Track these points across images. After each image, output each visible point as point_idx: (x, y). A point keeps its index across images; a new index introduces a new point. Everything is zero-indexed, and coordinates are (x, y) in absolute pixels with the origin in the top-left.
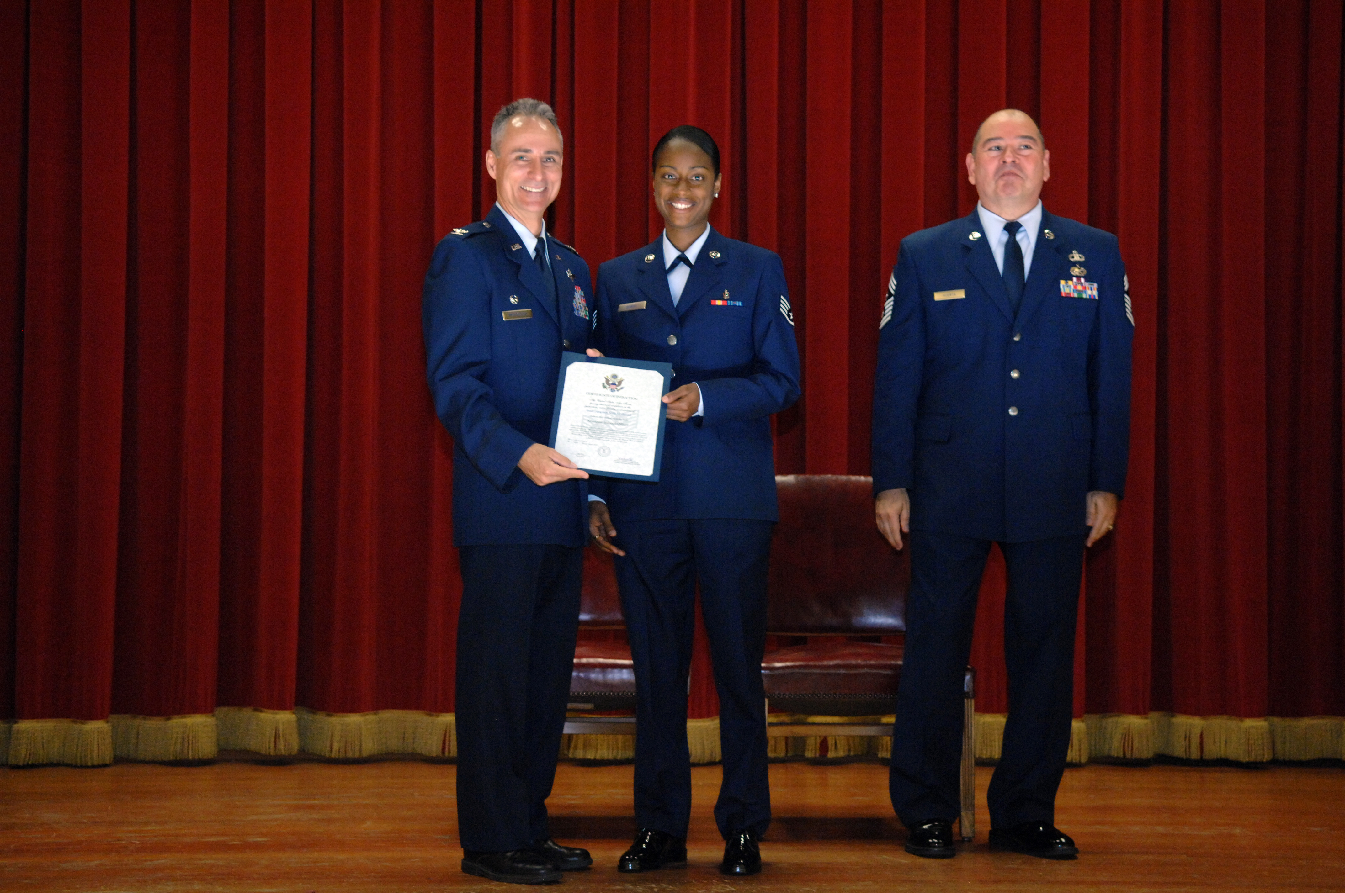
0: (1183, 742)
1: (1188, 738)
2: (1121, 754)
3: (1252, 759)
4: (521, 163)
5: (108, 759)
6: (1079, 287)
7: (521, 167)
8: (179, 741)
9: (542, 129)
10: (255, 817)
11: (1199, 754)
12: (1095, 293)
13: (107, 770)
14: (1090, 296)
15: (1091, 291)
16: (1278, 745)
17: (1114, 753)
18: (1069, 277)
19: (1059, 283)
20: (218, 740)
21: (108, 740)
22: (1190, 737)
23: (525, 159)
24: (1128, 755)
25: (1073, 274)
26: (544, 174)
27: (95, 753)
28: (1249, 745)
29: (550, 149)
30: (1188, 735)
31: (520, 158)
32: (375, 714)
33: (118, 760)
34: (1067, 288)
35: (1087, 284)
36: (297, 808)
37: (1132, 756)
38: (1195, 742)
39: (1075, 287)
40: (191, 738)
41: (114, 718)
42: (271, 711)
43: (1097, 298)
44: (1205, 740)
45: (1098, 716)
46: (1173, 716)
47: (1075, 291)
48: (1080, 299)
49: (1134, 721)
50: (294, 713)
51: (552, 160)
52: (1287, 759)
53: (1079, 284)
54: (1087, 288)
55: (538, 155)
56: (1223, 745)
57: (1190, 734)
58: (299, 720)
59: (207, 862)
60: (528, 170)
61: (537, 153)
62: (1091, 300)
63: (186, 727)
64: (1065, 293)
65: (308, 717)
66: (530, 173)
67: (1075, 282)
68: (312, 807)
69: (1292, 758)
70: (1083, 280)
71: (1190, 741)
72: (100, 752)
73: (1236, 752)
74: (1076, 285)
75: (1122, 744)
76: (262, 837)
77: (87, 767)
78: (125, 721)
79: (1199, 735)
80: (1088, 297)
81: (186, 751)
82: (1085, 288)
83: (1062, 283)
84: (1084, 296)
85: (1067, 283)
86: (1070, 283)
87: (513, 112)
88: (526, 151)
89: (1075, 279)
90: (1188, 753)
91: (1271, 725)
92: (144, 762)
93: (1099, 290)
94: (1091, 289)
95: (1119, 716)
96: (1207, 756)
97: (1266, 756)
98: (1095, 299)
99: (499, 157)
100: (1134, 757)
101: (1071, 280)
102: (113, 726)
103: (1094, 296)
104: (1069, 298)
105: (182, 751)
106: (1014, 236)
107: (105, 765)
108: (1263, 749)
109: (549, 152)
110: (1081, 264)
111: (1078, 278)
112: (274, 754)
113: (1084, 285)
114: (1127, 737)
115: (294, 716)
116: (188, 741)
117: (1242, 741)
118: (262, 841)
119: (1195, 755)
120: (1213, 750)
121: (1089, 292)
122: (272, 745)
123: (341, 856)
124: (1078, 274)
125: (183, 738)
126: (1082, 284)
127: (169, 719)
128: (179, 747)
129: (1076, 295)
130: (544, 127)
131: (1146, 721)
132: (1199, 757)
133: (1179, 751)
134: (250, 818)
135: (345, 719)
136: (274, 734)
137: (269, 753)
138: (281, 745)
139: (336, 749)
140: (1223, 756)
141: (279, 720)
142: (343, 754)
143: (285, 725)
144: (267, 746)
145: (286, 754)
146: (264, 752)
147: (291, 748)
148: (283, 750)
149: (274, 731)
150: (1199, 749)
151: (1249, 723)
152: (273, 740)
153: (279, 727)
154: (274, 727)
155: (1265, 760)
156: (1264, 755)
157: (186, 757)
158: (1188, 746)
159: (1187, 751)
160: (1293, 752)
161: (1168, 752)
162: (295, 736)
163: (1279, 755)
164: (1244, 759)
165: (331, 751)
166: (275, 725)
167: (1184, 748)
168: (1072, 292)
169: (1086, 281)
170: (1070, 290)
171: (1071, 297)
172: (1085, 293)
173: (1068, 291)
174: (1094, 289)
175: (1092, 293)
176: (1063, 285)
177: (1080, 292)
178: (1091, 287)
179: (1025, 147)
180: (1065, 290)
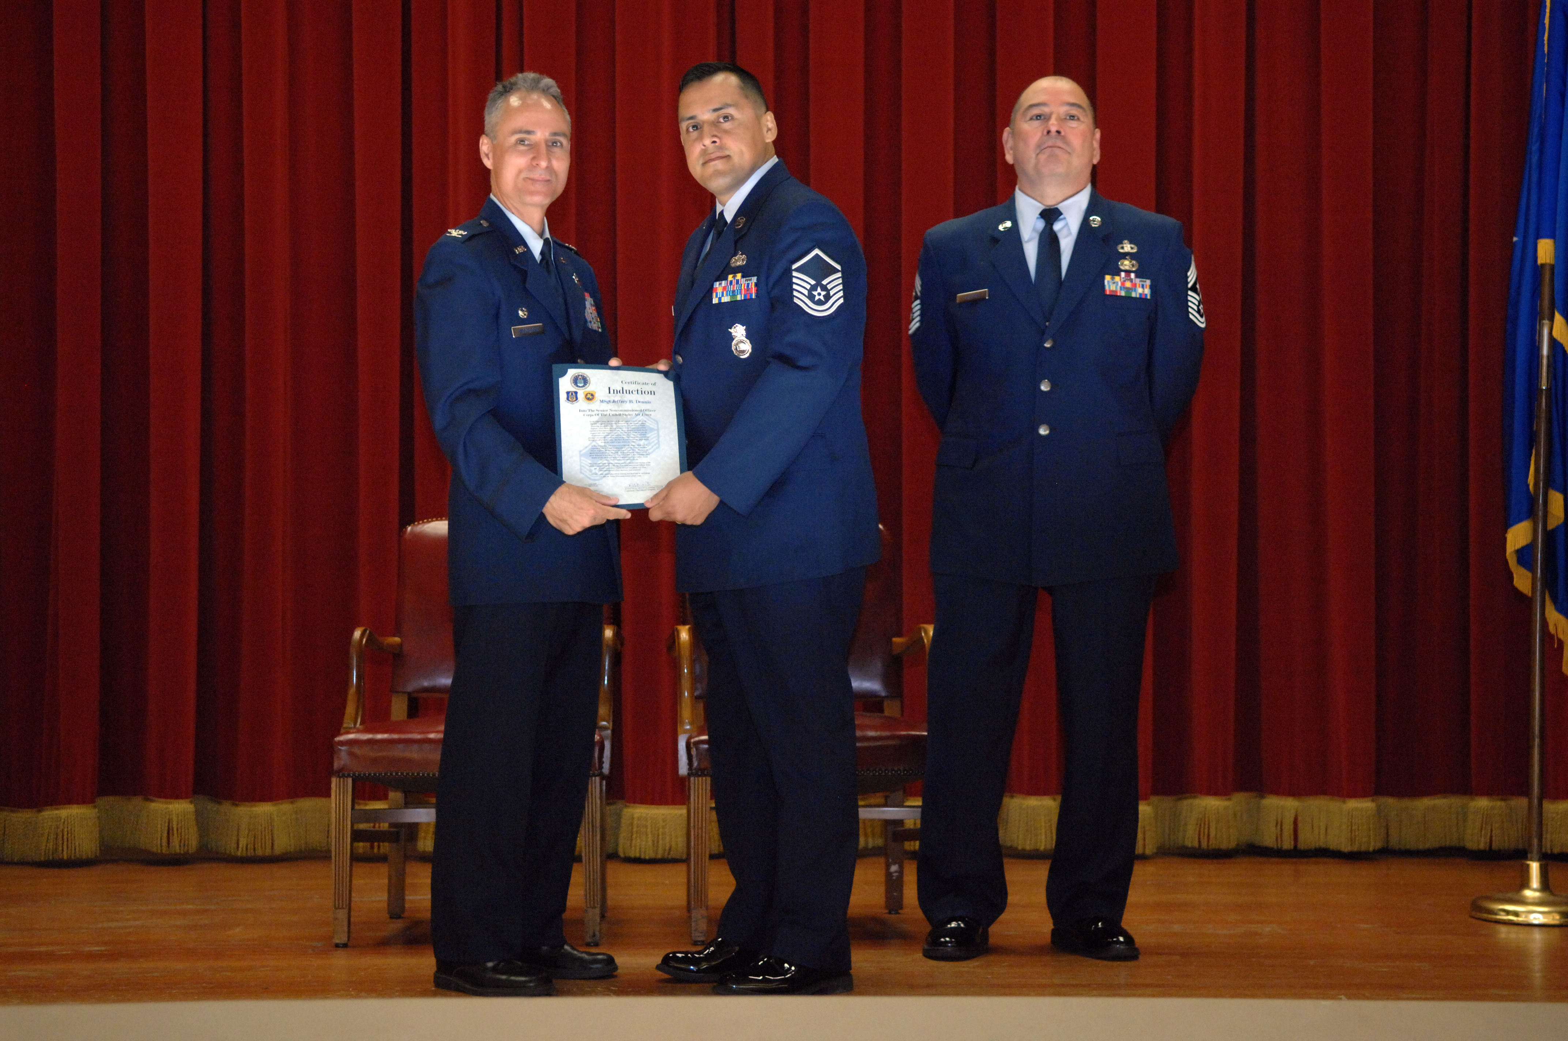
0: (1273, 829)
1: (1280, 824)
2: (1196, 844)
3: (1355, 848)
4: (522, 148)
6: (1128, 284)
7: (523, 154)
8: (52, 837)
9: (544, 108)
11: (1293, 843)
12: (1147, 291)
14: (1140, 294)
15: (1143, 289)
16: (1393, 832)
17: (1188, 843)
18: (1116, 272)
19: (1104, 279)
20: (100, 837)
22: (1282, 822)
23: (526, 142)
24: (1204, 846)
25: (1122, 268)
26: (549, 160)
28: (1351, 831)
29: (557, 131)
30: (1279, 820)
31: (519, 142)
32: (292, 803)
34: (1112, 284)
35: (1138, 281)
37: (1208, 846)
38: (1288, 829)
39: (1123, 283)
40: (66, 833)
42: (164, 800)
43: (1149, 297)
44: (1299, 825)
45: (1171, 798)
46: (1263, 797)
47: (1122, 288)
48: (1128, 298)
49: (1212, 804)
50: (191, 802)
51: (558, 143)
52: (1403, 848)
53: (1128, 280)
54: (1138, 286)
55: (543, 137)
56: (1322, 834)
57: (1282, 819)
58: (197, 813)
60: (530, 155)
61: (541, 135)
62: (1142, 299)
63: (60, 821)
64: (1110, 291)
65: (211, 806)
66: (533, 159)
67: (1123, 278)
69: (1408, 847)
70: (1133, 275)
71: (1281, 826)
73: (1338, 840)
74: (1125, 281)
75: (1198, 832)
79: (1292, 819)
80: (1138, 296)
81: (60, 849)
82: (1135, 285)
83: (1108, 278)
84: (1133, 295)
85: (1113, 279)
86: (1117, 278)
87: (511, 89)
89: (1123, 274)
90: (1279, 843)
91: (1380, 806)
93: (1152, 287)
94: (1143, 287)
95: (1195, 798)
96: (1302, 846)
97: (1374, 844)
98: (1146, 299)
99: (495, 142)
100: (1210, 848)
101: (1119, 275)
103: (1146, 295)
104: (1114, 297)
105: (56, 849)
106: (1052, 224)
108: (1372, 836)
109: (554, 135)
110: (1132, 256)
112: (167, 853)
113: (1134, 282)
114: (1203, 822)
115: (192, 806)
116: (62, 837)
117: (1345, 826)
119: (1287, 844)
120: (1309, 839)
121: (1140, 290)
122: (165, 841)
124: (1127, 268)
125: (57, 834)
126: (1131, 280)
127: (40, 811)
128: (51, 845)
129: (1123, 294)
130: (547, 105)
131: (1227, 803)
132: (1292, 847)
133: (1268, 840)
135: (254, 809)
136: (166, 828)
137: (161, 851)
138: (175, 841)
139: (243, 845)
140: (1323, 846)
141: (172, 811)
142: (252, 851)
143: (180, 818)
144: (159, 842)
145: (182, 852)
146: (154, 850)
147: (188, 845)
148: (178, 847)
149: (167, 825)
150: (1292, 837)
151: (1353, 804)
152: (165, 835)
153: (172, 819)
154: (167, 821)
155: (1371, 849)
156: (1370, 844)
157: (61, 857)
158: (1279, 835)
159: (1279, 840)
160: (1408, 838)
161: (1256, 840)
162: (193, 830)
163: (1394, 842)
164: (1346, 848)
165: (238, 848)
166: (168, 817)
167: (1275, 835)
168: (1119, 289)
169: (1137, 277)
170: (1116, 287)
171: (1117, 296)
172: (1135, 291)
173: (1113, 288)
174: (1146, 285)
175: (1144, 292)
176: (1108, 282)
177: (1128, 290)
178: (1143, 283)
179: (1072, 117)
180: (1110, 287)
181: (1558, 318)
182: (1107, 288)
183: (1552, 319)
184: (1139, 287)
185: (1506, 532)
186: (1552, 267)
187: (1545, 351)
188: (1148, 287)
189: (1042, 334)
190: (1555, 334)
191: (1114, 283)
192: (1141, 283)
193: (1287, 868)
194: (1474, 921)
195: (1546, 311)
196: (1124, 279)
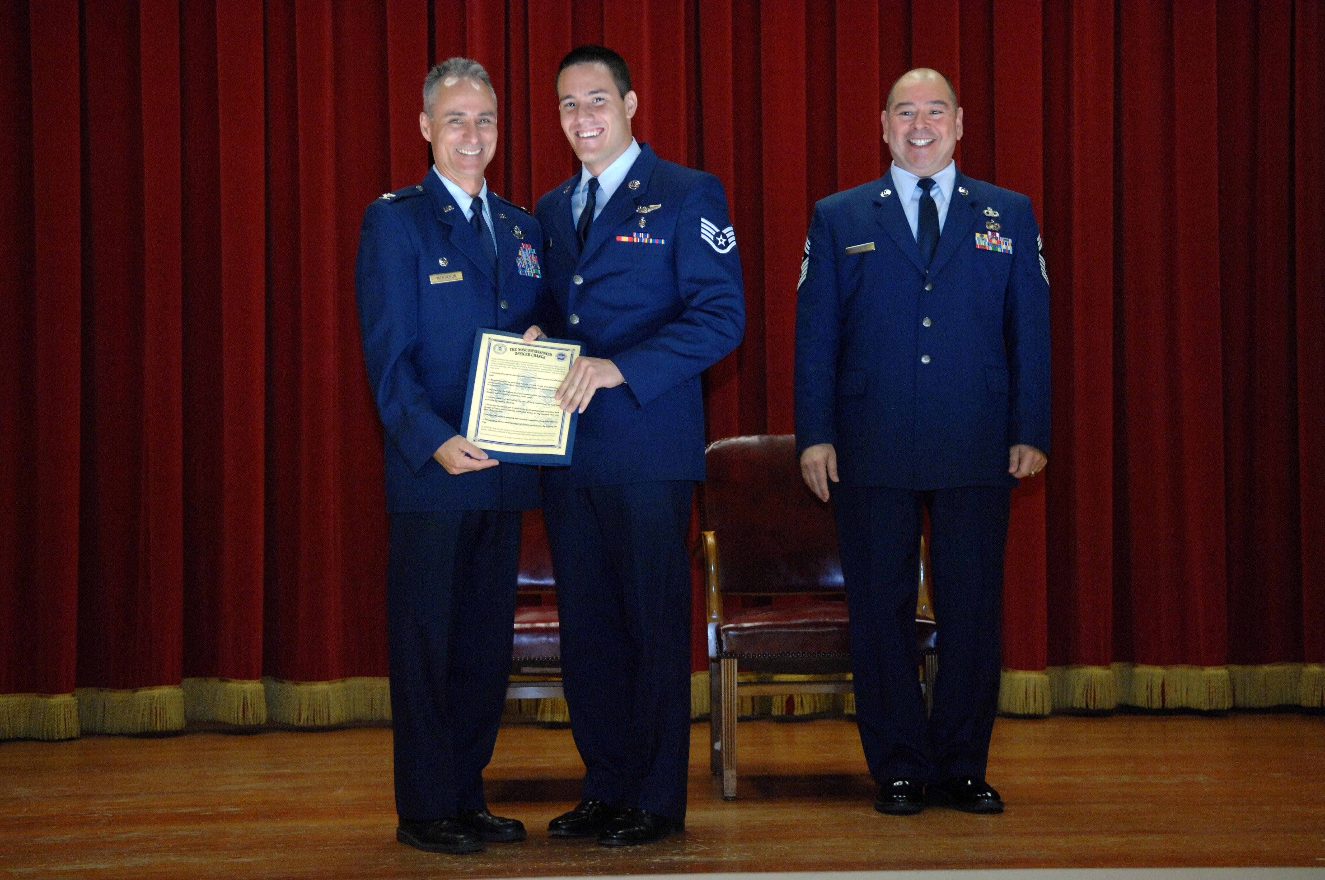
0: (1145, 692)
1: (1150, 688)
2: (1084, 705)
3: (1213, 707)
4: (455, 125)
5: (75, 732)
6: (994, 241)
7: (456, 130)
8: (147, 713)
9: (475, 90)
10: (228, 787)
11: (1161, 704)
12: (1010, 247)
13: (75, 743)
14: (1005, 250)
16: (1238, 693)
17: (1077, 705)
18: (984, 231)
19: (974, 237)
20: (185, 712)
21: (75, 714)
22: (1152, 687)
23: (458, 121)
24: (1091, 707)
25: (988, 228)
26: (479, 137)
27: (62, 727)
28: (1209, 693)
29: (485, 111)
30: (1149, 685)
31: (453, 121)
33: (86, 734)
35: (1002, 239)
36: (267, 777)
37: (1094, 707)
38: (1157, 691)
39: (990, 240)
40: (158, 709)
41: (80, 691)
42: (239, 681)
43: (1011, 253)
44: (1166, 689)
45: (1060, 668)
46: (1134, 666)
47: (990, 244)
48: (994, 253)
49: (1096, 672)
50: (261, 682)
51: (486, 121)
52: (1247, 706)
53: (994, 238)
55: (472, 118)
56: (1184, 694)
57: (1151, 685)
58: (266, 690)
60: (462, 132)
61: (471, 115)
62: (1005, 254)
63: (154, 699)
64: (980, 246)
65: (275, 686)
66: (465, 136)
68: (282, 776)
69: (1252, 706)
70: (998, 235)
72: (67, 726)
73: (1198, 701)
74: (991, 239)
75: (1085, 696)
76: (234, 808)
77: (53, 741)
78: (90, 694)
79: (1160, 683)
80: (1002, 251)
81: (154, 722)
82: (1000, 242)
84: (999, 250)
86: (985, 236)
87: (445, 73)
88: (460, 114)
89: (990, 233)
90: (1150, 704)
91: (1231, 673)
92: (111, 735)
93: (1015, 244)
94: (1006, 244)
95: (1081, 667)
96: (1169, 705)
97: (1227, 703)
98: (1009, 254)
99: (432, 120)
100: (1096, 708)
101: (987, 233)
102: (79, 700)
103: (1009, 251)
104: (984, 251)
105: (151, 722)
106: (929, 191)
107: (71, 739)
108: (1224, 697)
109: (483, 114)
110: (996, 218)
111: (993, 232)
112: (243, 724)
114: (1089, 688)
115: (262, 685)
116: (156, 712)
117: (1203, 689)
118: (235, 811)
119: (1157, 704)
120: (1175, 699)
121: (1004, 247)
122: (241, 715)
123: (314, 824)
124: (993, 229)
125: (151, 710)
126: (997, 239)
127: (136, 691)
128: (146, 719)
129: (991, 249)
130: (477, 87)
131: (1108, 672)
132: (1161, 707)
133: (1141, 701)
134: (221, 788)
135: (313, 687)
136: (242, 703)
137: (238, 723)
138: (249, 715)
139: (305, 718)
140: (1185, 705)
142: (313, 722)
143: (254, 695)
144: (236, 716)
145: (255, 724)
146: (232, 722)
147: (259, 718)
148: (252, 720)
149: (242, 701)
150: (1161, 698)
151: (1209, 671)
152: (241, 709)
153: (246, 697)
154: (242, 698)
155: (1226, 708)
156: (1225, 703)
157: (155, 729)
158: (1149, 697)
159: (1150, 701)
160: (1252, 698)
161: (1130, 702)
162: (263, 705)
163: (1240, 701)
164: (1205, 707)
165: (300, 719)
166: (243, 695)
167: (1146, 698)
168: (987, 245)
169: (1000, 236)
170: (985, 243)
171: (986, 250)
172: (1000, 247)
173: (982, 243)
174: (1009, 243)
175: (1007, 248)
176: (978, 238)
177: (994, 246)
178: (1006, 241)
179: (937, 112)
180: (979, 242)
182: (977, 243)
184: (1003, 244)
188: (1011, 244)
189: (923, 281)
191: (983, 240)
192: (1004, 241)
193: (1156, 724)
196: (991, 237)
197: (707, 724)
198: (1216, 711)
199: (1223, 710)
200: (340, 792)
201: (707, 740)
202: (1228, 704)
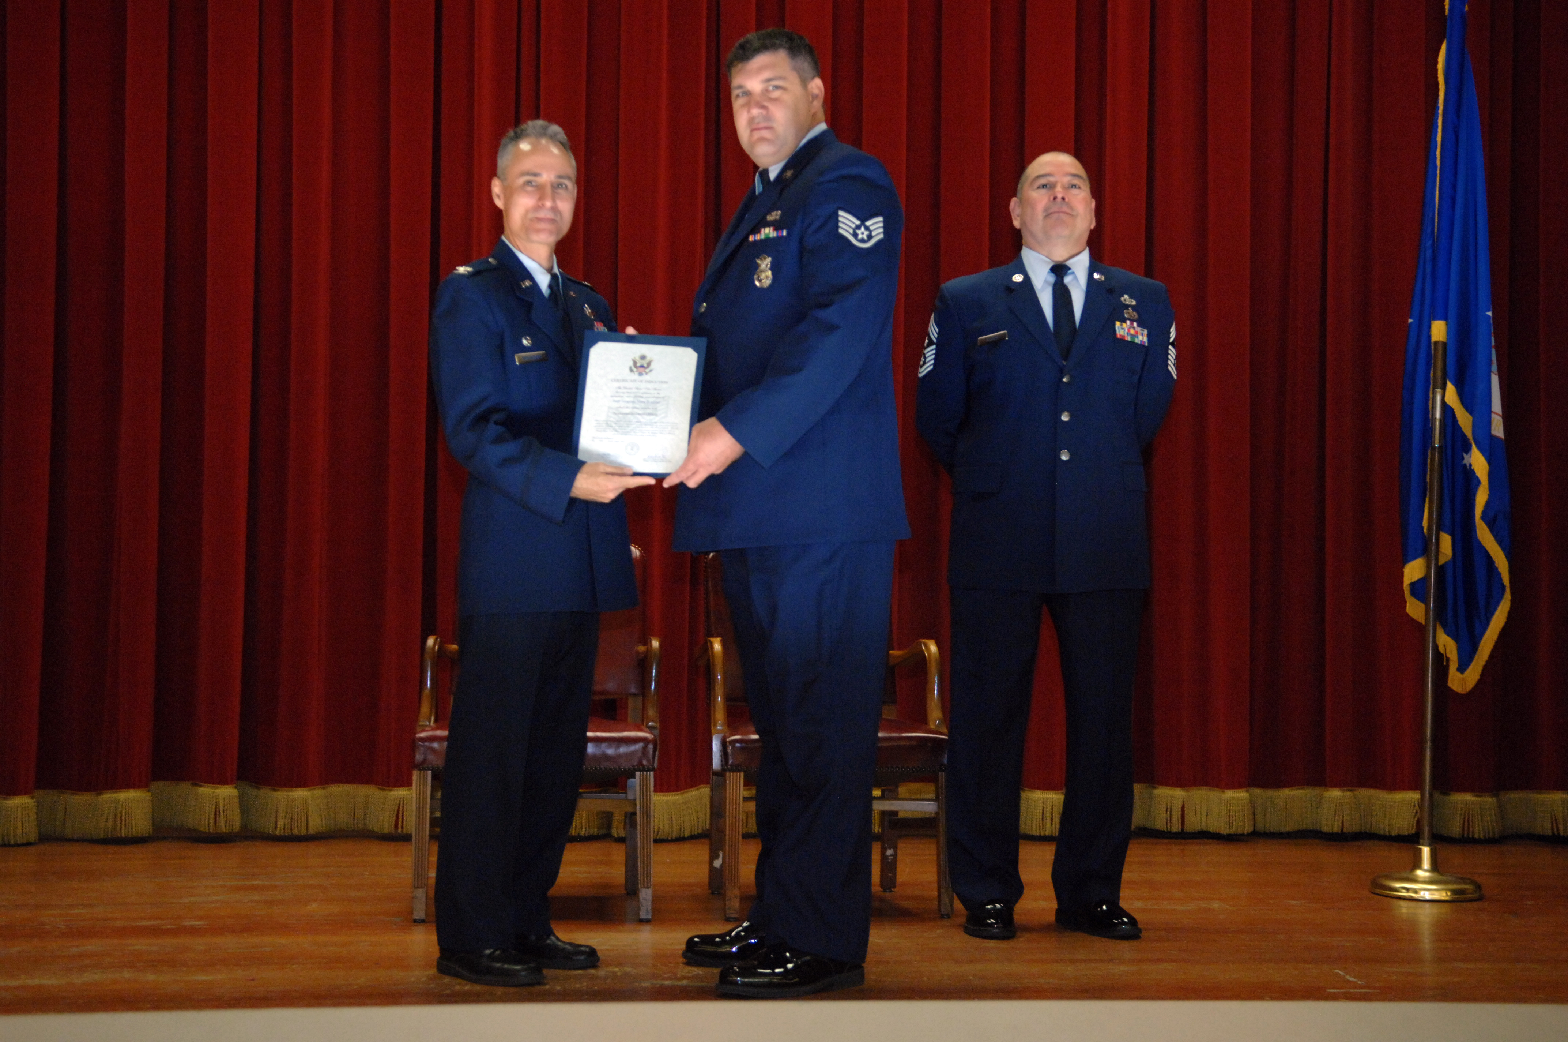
0: (1165, 815)
1: (1169, 810)
3: (1233, 831)
4: (529, 188)
5: (33, 837)
6: (1132, 331)
7: (530, 194)
8: (110, 818)
9: (553, 153)
10: (192, 899)
11: (1180, 826)
12: (1145, 339)
13: (31, 849)
14: (1141, 341)
15: (1142, 338)
16: (1259, 817)
18: (1123, 320)
19: (1114, 325)
20: (153, 817)
21: (34, 817)
23: (533, 184)
25: (1127, 316)
26: (554, 201)
27: (19, 831)
28: (1229, 817)
29: (562, 175)
30: (1169, 807)
31: (527, 183)
32: (323, 788)
33: (44, 838)
34: (1122, 330)
35: (1139, 329)
36: (237, 889)
38: (1176, 814)
39: (1129, 330)
40: (124, 814)
41: (40, 793)
42: (210, 785)
43: (1146, 344)
44: (1186, 812)
46: (1155, 789)
48: (1132, 343)
50: (235, 788)
51: (564, 186)
52: (1267, 831)
53: (1132, 327)
54: (1139, 334)
55: (548, 180)
56: (1204, 819)
57: (1172, 807)
58: (241, 796)
59: (138, 947)
60: (536, 196)
61: (547, 178)
62: (1141, 345)
63: (119, 803)
64: (1120, 335)
65: (251, 792)
66: (539, 200)
67: (1129, 326)
68: (253, 888)
69: (1272, 830)
70: (1135, 324)
71: (1171, 812)
72: (25, 830)
73: (1216, 824)
74: (1129, 328)
76: (198, 921)
77: (9, 846)
78: (52, 797)
79: (1180, 806)
80: (1139, 342)
81: (118, 827)
82: (1137, 332)
83: (1118, 324)
84: (1137, 341)
85: (1121, 325)
86: (1124, 325)
87: (522, 136)
88: (536, 176)
89: (1128, 322)
90: (1169, 828)
91: (1252, 796)
92: (71, 840)
93: (1149, 336)
94: (1142, 335)
96: (1188, 828)
98: (1145, 346)
99: (505, 184)
101: (1125, 322)
102: (39, 802)
103: (1145, 342)
104: (1122, 340)
105: (115, 827)
106: (1063, 278)
107: (28, 844)
108: (1244, 822)
109: (560, 178)
110: (1133, 307)
111: (1132, 321)
112: (214, 832)
113: (1136, 330)
115: (236, 791)
116: (121, 817)
117: (1224, 813)
118: (199, 925)
119: (1176, 828)
120: (1194, 823)
121: (1140, 338)
122: (212, 822)
123: (284, 941)
124: (1130, 317)
125: (115, 815)
126: (1134, 328)
127: (100, 794)
128: (110, 824)
129: (1129, 339)
130: (555, 150)
132: (1180, 830)
133: (1160, 824)
134: (186, 900)
135: (291, 794)
136: (214, 810)
137: (209, 829)
138: (222, 822)
139: (282, 826)
140: (1204, 829)
141: (219, 795)
142: (289, 831)
143: (226, 801)
144: (207, 823)
145: (227, 832)
146: (202, 829)
147: (233, 825)
148: (224, 827)
149: (214, 807)
150: (1180, 821)
151: (1230, 794)
152: (212, 816)
153: (219, 802)
154: (214, 804)
155: (1245, 833)
156: (1245, 827)
157: (119, 835)
158: (1169, 819)
159: (1169, 823)
160: (1273, 823)
161: (1149, 825)
162: (237, 811)
163: (1260, 826)
164: (1225, 831)
165: (276, 827)
166: (215, 801)
167: (1165, 820)
168: (1126, 335)
169: (1138, 325)
171: (1125, 340)
172: (1137, 338)
173: (1122, 333)
174: (1144, 334)
175: (1143, 339)
176: (1118, 327)
177: (1132, 336)
178: (1142, 332)
179: (1074, 186)
180: (1119, 331)
181: (1450, 388)
182: (1117, 334)
183: (1444, 388)
185: (1403, 567)
186: (1445, 345)
187: (1438, 415)
188: (1146, 335)
189: (1062, 372)
190: (1447, 400)
192: (1141, 332)
193: (1175, 848)
194: (1373, 895)
195: (1439, 381)
197: (707, 841)
198: (1236, 835)
199: (1243, 835)
200: (314, 906)
201: (706, 857)
202: (1248, 829)
